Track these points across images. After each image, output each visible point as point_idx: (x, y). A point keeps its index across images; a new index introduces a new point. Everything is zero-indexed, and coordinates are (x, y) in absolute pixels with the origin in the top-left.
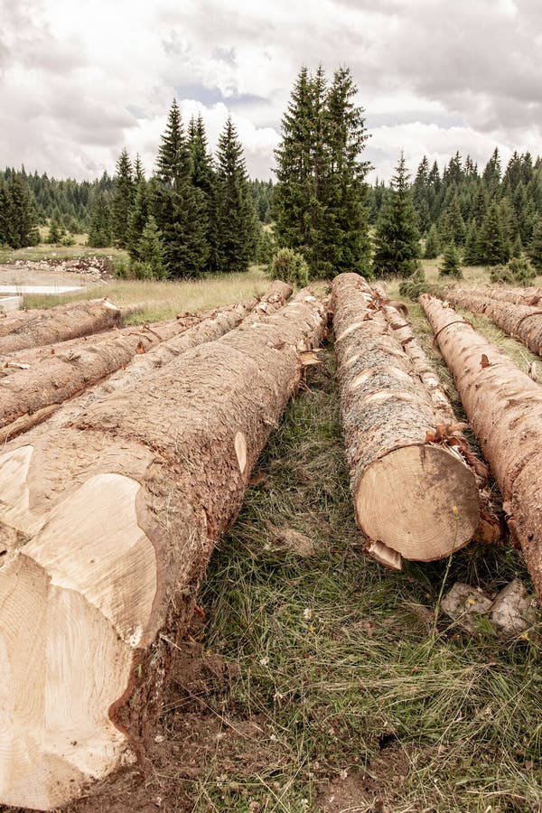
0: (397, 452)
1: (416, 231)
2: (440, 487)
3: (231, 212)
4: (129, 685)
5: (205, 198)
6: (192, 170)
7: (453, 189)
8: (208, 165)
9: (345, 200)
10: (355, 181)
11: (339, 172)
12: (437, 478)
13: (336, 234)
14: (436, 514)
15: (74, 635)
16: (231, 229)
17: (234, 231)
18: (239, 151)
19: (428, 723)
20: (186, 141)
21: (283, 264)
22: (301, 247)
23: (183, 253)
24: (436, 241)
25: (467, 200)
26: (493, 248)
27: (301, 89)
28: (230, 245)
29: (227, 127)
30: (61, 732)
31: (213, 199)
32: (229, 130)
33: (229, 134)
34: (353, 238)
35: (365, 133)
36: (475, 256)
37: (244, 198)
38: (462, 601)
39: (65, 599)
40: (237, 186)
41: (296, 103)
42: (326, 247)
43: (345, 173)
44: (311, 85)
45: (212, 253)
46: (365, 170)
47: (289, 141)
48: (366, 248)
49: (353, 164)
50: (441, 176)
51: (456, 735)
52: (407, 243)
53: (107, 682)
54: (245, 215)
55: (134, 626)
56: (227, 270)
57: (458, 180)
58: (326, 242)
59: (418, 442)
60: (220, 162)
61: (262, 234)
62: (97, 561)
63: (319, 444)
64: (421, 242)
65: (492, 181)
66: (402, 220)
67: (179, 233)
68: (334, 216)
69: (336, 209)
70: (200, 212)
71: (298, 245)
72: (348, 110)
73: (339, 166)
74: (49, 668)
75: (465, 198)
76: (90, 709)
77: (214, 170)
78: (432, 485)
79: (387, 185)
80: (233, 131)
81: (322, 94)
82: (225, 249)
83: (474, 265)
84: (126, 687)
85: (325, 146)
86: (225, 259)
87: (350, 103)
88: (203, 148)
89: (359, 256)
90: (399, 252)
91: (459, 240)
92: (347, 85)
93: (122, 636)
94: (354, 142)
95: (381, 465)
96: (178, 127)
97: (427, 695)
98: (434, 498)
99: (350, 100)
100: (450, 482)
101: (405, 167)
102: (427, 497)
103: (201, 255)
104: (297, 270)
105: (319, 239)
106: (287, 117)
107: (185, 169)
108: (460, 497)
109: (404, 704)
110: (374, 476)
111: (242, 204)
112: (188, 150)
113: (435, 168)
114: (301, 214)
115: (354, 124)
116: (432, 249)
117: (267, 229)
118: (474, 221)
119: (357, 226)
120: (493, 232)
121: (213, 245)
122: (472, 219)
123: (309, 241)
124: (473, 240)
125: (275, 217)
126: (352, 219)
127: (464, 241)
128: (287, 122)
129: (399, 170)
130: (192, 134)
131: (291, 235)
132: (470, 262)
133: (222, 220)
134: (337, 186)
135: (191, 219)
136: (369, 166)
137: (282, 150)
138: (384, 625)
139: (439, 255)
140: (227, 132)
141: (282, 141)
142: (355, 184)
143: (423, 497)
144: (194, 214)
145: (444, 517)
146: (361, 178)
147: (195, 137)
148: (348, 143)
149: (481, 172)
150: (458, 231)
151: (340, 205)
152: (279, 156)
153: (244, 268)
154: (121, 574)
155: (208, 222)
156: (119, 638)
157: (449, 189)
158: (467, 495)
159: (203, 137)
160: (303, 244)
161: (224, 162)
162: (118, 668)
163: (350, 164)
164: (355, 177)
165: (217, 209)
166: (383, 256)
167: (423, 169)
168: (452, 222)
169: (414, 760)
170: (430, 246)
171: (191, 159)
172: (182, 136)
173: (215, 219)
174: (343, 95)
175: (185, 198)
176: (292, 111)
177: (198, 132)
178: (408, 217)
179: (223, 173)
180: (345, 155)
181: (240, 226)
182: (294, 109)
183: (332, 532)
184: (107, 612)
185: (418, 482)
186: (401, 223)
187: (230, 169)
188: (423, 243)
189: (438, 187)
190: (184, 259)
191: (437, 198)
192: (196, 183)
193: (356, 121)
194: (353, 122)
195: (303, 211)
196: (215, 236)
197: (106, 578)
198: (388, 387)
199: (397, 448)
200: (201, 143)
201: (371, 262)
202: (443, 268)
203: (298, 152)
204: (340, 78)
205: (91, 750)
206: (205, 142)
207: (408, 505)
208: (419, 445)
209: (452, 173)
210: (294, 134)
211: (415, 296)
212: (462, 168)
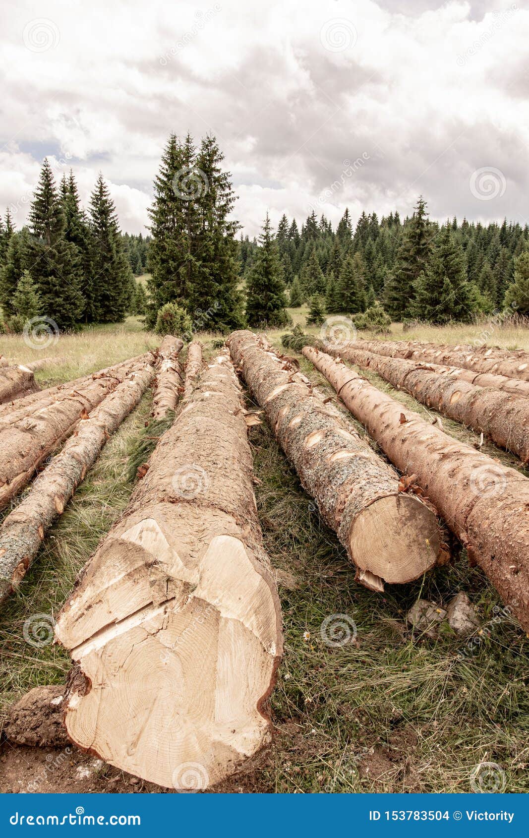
0: (380, 502)
1: (283, 282)
2: (411, 525)
3: (107, 265)
4: (271, 684)
5: (80, 252)
6: (65, 226)
7: (311, 244)
8: (81, 221)
9: (218, 256)
10: (226, 238)
11: (210, 231)
12: (409, 519)
13: (210, 286)
14: (409, 546)
15: (235, 652)
16: (105, 282)
17: (109, 284)
18: (111, 208)
19: (421, 706)
20: (58, 198)
21: (169, 318)
22: (178, 299)
23: (59, 306)
24: (299, 291)
25: (324, 254)
26: (350, 298)
27: (172, 154)
28: (106, 297)
29: (99, 186)
30: (225, 724)
31: (87, 253)
32: (101, 188)
33: (101, 192)
34: (227, 290)
35: (232, 196)
36: (335, 305)
37: (118, 252)
38: (424, 612)
39: (231, 625)
40: (111, 241)
41: (167, 167)
42: (202, 299)
43: (216, 230)
44: (181, 151)
45: (88, 304)
46: (234, 228)
47: (161, 201)
48: (238, 299)
49: (223, 223)
50: (300, 232)
51: (443, 712)
52: (276, 295)
53: (256, 683)
54: (119, 268)
55: (270, 641)
56: (104, 322)
57: (315, 236)
58: (201, 294)
59: (394, 493)
60: (92, 218)
61: (136, 286)
62: (242, 598)
63: (273, 494)
64: (285, 292)
65: (345, 238)
66: (270, 274)
67: (55, 286)
68: (207, 270)
69: (209, 264)
70: (75, 266)
71: (175, 297)
72: (216, 175)
73: (210, 225)
74: (219, 677)
75: (322, 252)
76: (245, 704)
77: (86, 225)
78: (405, 525)
79: (251, 240)
80: (104, 190)
81: (191, 159)
82: (100, 301)
83: (334, 313)
84: (269, 685)
85: (196, 206)
86: (100, 311)
87: (218, 168)
88: (75, 205)
89: (233, 307)
90: (269, 304)
91: (320, 289)
92: (215, 152)
93: (266, 649)
94: (223, 203)
95: (367, 512)
96: (50, 185)
97: (416, 686)
98: (407, 534)
99: (217, 165)
100: (418, 521)
101: (270, 226)
102: (402, 534)
103: (77, 307)
104: (181, 323)
105: (194, 291)
106: (159, 179)
107: (58, 224)
108: (426, 532)
109: (402, 695)
110: (363, 520)
111: (115, 258)
112: (60, 207)
113: (294, 225)
114: (176, 269)
115: (222, 187)
116: (296, 298)
117: (143, 280)
118: (332, 273)
119: (229, 280)
120: (349, 283)
121: (89, 297)
122: (330, 271)
123: (185, 294)
124: (332, 290)
125: (150, 271)
126: (225, 273)
127: (324, 291)
128: (159, 183)
129: (266, 228)
130: (64, 191)
131: (168, 288)
132: (332, 311)
133: (96, 273)
134: (210, 243)
135: (66, 273)
136: (238, 225)
137: (156, 209)
138: (367, 638)
139: (303, 303)
140: (99, 190)
141: (155, 200)
142: (226, 241)
143: (399, 534)
144: (69, 267)
145: (415, 548)
146: (231, 235)
147: (67, 194)
148: (217, 204)
149: (335, 229)
150: (319, 282)
151: (213, 260)
152: (153, 215)
153: (120, 319)
154: (257, 606)
155: (82, 275)
156: (265, 651)
157: (308, 244)
158: (431, 530)
159: (75, 194)
160: (180, 296)
161: (97, 218)
162: (264, 672)
163: (220, 223)
164: (225, 235)
165: (92, 262)
166: (254, 306)
167: (284, 226)
168: (312, 274)
169: (419, 733)
170: (294, 296)
171: (64, 215)
172: (54, 193)
173: (90, 272)
174: (211, 161)
175: (59, 252)
176: (164, 174)
177: (70, 189)
178: (276, 271)
179: (96, 228)
180: (215, 214)
181: (114, 279)
182: (165, 172)
183: (306, 569)
184: (257, 633)
185: (395, 523)
186: (270, 277)
187: (103, 225)
188: (287, 293)
189: (297, 242)
190: (59, 311)
191: (297, 252)
192: (69, 238)
193: (224, 184)
194: (221, 185)
195: (179, 265)
196: (91, 289)
197: (250, 610)
198: (345, 447)
199: (379, 498)
200: (73, 200)
201: (244, 312)
202: (310, 316)
203: (171, 211)
204: (207, 146)
205: (245, 735)
206: (78, 199)
207: (389, 541)
208: (395, 495)
209: (310, 230)
210: (167, 194)
211: (299, 348)
212: (318, 225)
